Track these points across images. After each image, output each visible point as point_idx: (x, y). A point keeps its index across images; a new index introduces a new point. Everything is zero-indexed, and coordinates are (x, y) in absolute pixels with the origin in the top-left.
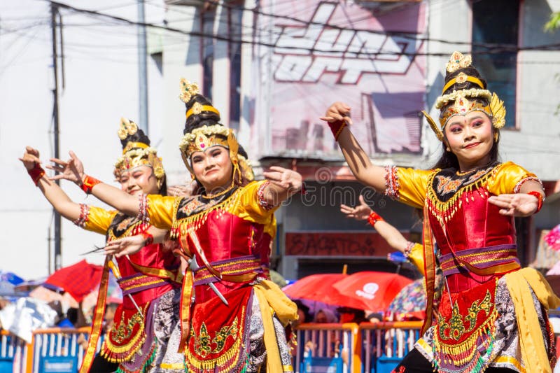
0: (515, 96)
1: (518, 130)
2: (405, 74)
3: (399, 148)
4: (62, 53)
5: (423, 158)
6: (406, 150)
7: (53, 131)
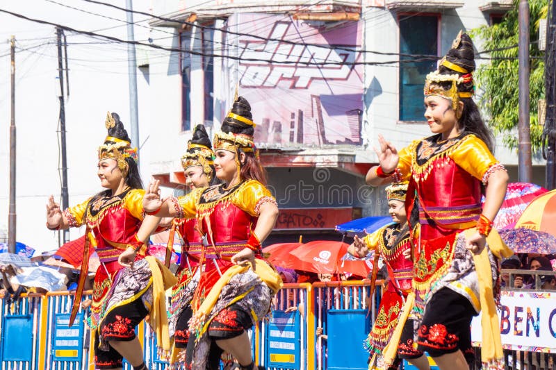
2: (347, 79)
3: (343, 140)
4: (67, 67)
5: (363, 147)
6: (348, 141)
7: (60, 130)
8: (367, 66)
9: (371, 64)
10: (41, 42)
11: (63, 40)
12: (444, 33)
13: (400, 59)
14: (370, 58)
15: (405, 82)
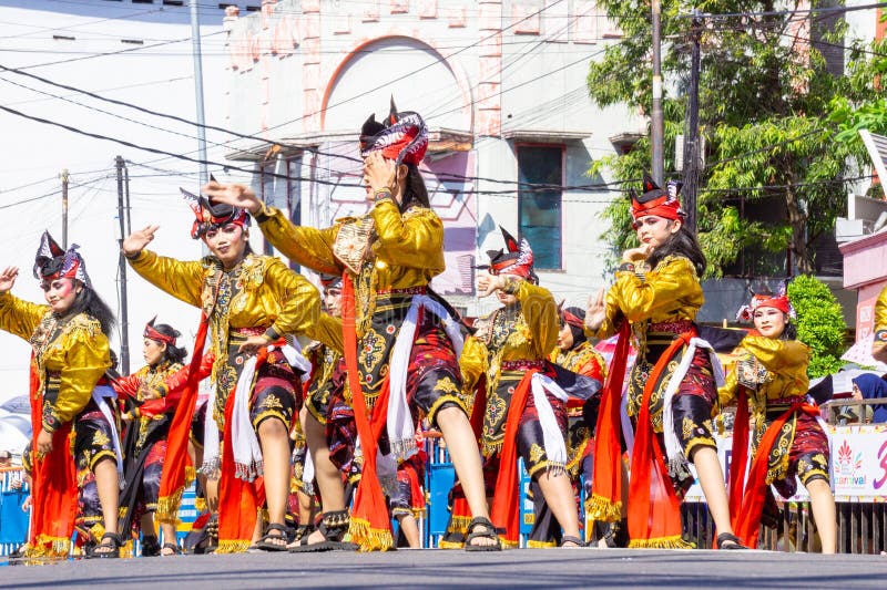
0: (560, 239)
1: (564, 272)
2: (457, 219)
3: (453, 290)
4: (128, 205)
5: (476, 298)
6: (459, 292)
7: (119, 278)
8: (480, 195)
9: (484, 193)
10: (99, 175)
11: (124, 174)
12: (570, 167)
13: (519, 187)
14: (484, 186)
15: (524, 224)
